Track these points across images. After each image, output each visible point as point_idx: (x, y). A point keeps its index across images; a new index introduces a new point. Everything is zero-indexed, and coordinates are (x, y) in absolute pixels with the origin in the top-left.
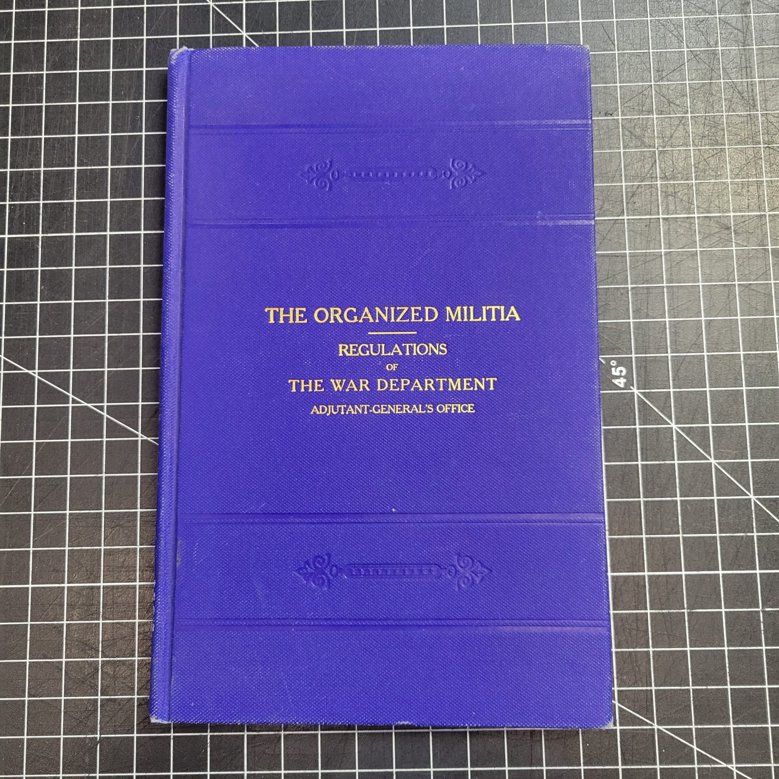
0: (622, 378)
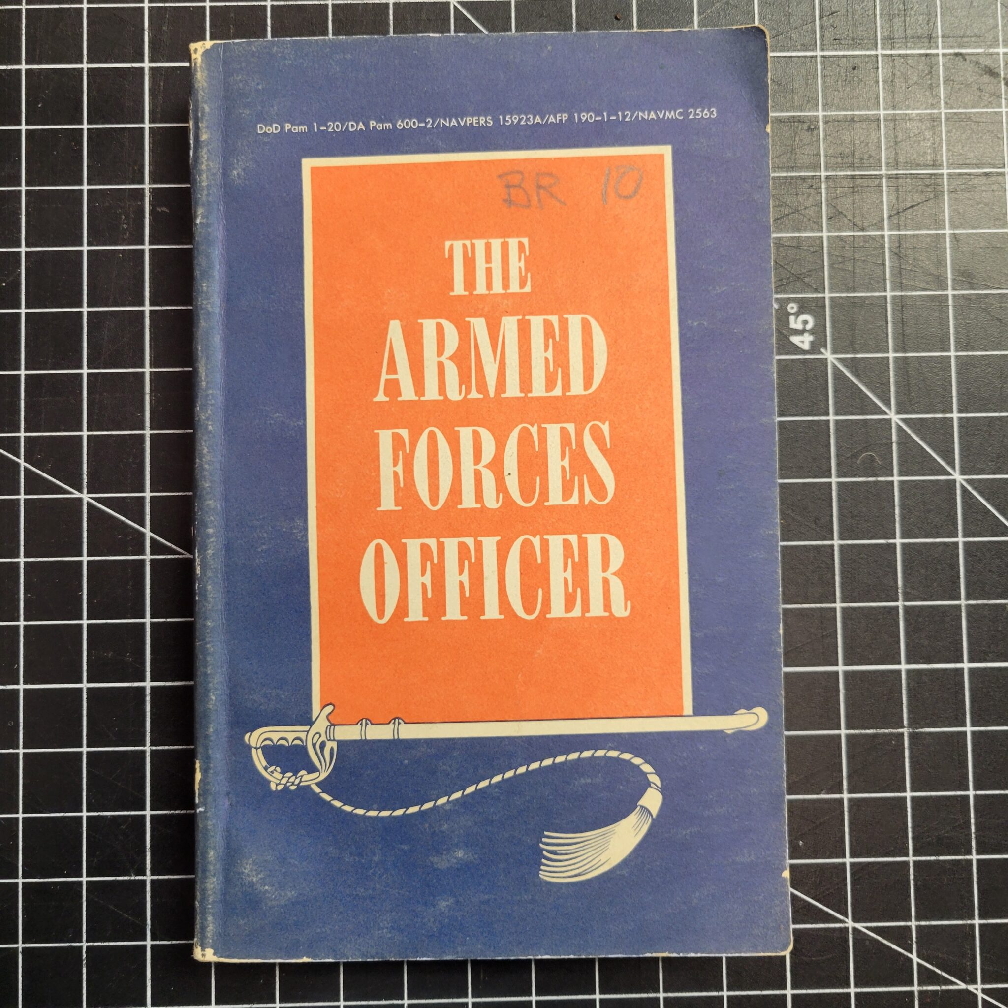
0: (806, 334)
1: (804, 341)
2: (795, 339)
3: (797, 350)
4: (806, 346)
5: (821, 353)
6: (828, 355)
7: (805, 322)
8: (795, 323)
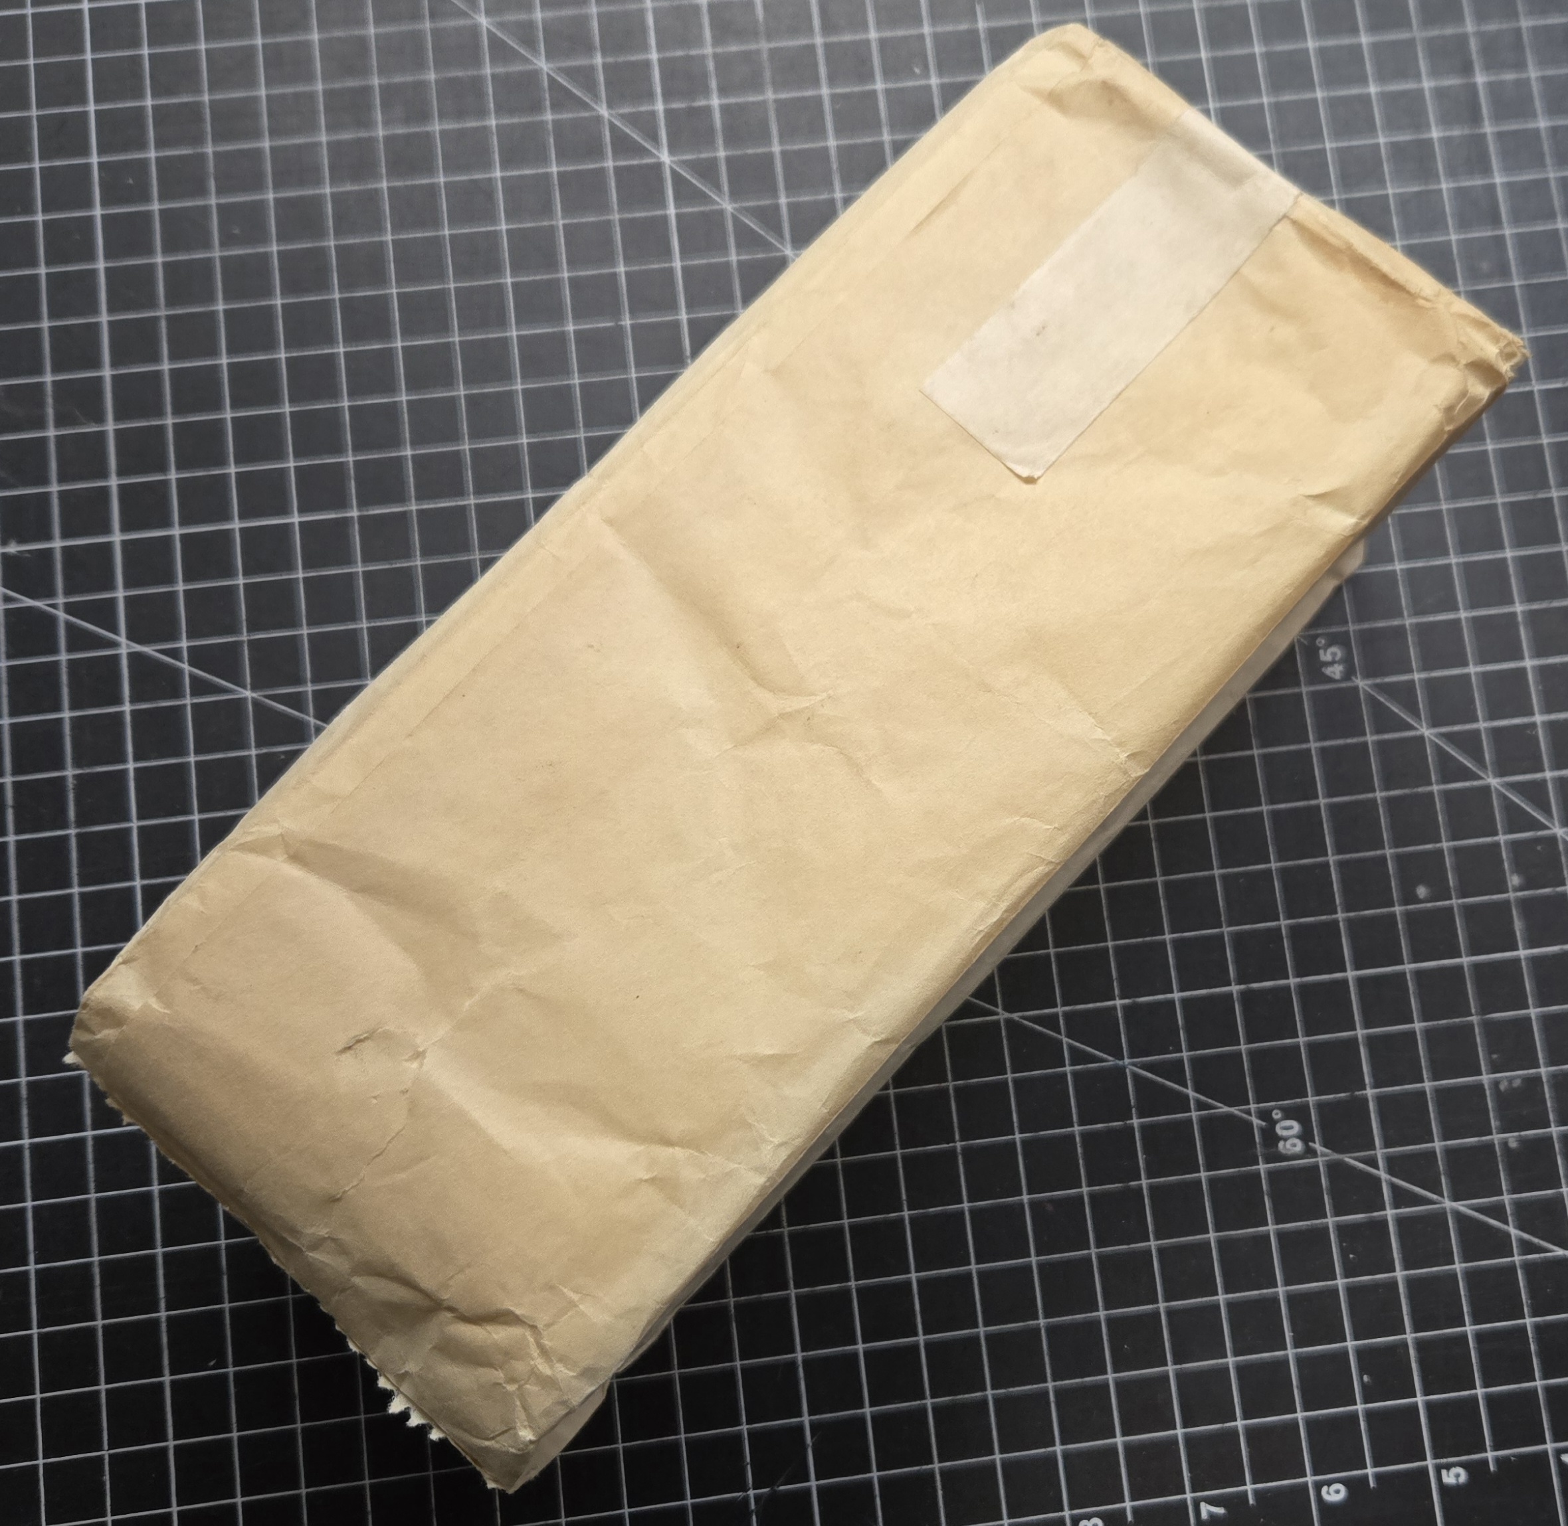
0: (1336, 666)
1: (1336, 671)
2: (1328, 671)
3: (1330, 680)
4: (1338, 676)
5: (1354, 682)
6: (1362, 683)
7: (1334, 654)
8: (1326, 656)
